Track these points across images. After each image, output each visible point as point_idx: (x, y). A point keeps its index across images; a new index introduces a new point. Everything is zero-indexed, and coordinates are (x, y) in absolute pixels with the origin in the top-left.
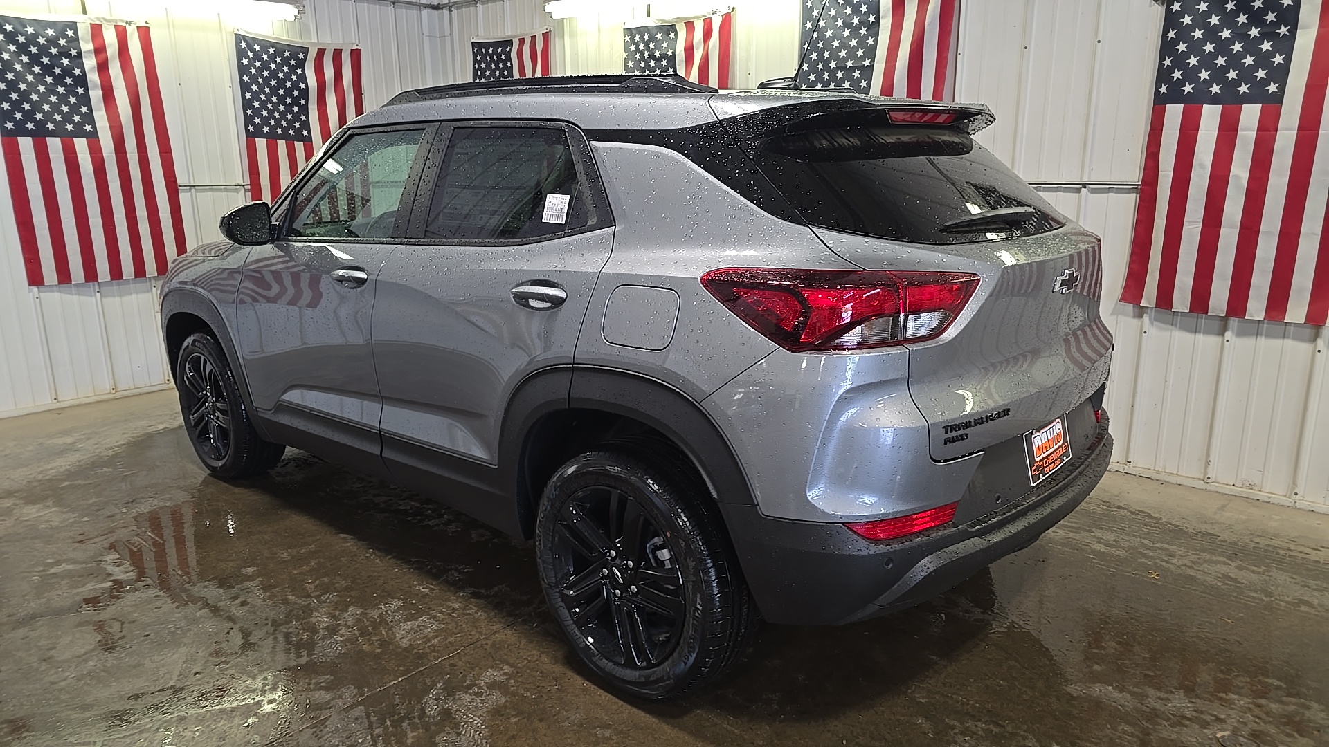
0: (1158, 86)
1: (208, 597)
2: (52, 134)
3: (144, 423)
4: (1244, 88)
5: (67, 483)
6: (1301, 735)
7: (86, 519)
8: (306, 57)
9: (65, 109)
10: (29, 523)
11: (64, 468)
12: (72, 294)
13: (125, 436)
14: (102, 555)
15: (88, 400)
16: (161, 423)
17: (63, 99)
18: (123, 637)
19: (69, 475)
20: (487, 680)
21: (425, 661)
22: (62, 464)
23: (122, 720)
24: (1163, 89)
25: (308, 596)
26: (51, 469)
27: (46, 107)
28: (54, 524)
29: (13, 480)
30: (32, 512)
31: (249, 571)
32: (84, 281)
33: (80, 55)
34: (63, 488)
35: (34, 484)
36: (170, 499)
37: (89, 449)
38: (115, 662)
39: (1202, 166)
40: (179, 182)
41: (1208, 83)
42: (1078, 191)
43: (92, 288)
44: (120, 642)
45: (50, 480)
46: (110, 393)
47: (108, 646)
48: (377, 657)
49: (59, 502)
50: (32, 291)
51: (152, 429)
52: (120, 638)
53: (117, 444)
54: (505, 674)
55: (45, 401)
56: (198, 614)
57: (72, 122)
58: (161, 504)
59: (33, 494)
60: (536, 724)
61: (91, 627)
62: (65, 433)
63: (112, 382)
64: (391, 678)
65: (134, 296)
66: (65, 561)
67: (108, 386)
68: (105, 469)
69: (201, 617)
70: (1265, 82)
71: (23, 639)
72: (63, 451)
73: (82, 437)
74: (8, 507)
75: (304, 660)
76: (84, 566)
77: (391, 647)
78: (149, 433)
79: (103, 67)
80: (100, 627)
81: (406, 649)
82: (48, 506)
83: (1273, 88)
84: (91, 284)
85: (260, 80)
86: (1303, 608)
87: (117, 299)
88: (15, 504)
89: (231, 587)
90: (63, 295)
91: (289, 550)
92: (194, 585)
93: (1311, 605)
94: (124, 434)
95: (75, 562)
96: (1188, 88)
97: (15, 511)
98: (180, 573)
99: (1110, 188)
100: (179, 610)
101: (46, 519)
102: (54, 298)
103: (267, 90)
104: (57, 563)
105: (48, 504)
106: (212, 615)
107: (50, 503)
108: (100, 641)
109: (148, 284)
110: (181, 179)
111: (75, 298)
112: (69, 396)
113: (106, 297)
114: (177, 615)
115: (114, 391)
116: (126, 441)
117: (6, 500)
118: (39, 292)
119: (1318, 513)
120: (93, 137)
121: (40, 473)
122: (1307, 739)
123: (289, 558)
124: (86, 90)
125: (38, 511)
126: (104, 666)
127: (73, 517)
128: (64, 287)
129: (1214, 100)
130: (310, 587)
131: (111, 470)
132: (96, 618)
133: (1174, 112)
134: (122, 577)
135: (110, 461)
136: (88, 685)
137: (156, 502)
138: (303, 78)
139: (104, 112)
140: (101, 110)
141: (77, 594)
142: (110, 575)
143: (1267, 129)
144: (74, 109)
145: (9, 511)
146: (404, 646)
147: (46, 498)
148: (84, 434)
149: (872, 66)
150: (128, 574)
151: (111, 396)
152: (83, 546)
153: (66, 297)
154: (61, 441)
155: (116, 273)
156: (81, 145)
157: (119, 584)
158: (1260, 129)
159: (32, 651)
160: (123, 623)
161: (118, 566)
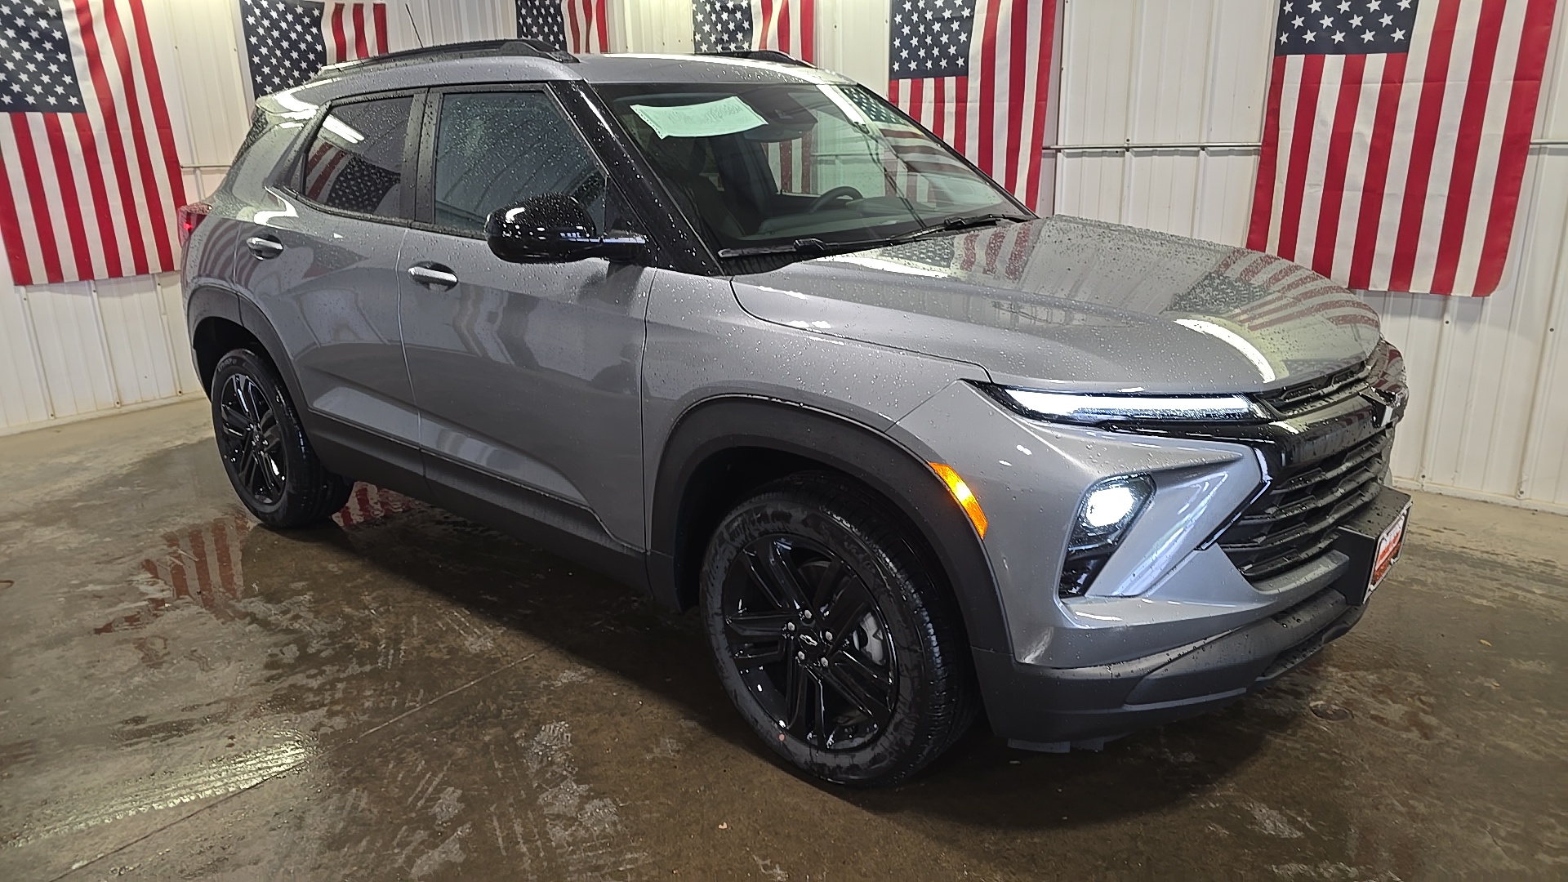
0: (1279, 35)
1: (256, 611)
2: (33, 108)
3: (158, 439)
4: (1368, 36)
5: (79, 504)
6: (1394, 702)
7: (108, 539)
8: (321, 13)
9: (46, 79)
10: (44, 545)
11: (74, 489)
12: (64, 293)
13: (138, 453)
14: (132, 575)
15: (89, 416)
16: (178, 438)
17: (42, 67)
18: (169, 653)
19: (81, 495)
20: (565, 681)
21: (498, 665)
22: (70, 484)
23: (178, 730)
24: (1284, 39)
25: (366, 608)
26: (59, 490)
27: (24, 77)
28: (73, 546)
29: (17, 502)
30: (45, 534)
31: (299, 585)
32: (78, 279)
33: (59, 15)
34: (76, 509)
35: (44, 505)
36: (200, 517)
37: (98, 469)
38: (162, 677)
39: (1324, 123)
40: (182, 162)
41: (1331, 31)
42: (1196, 154)
43: (87, 287)
44: (166, 658)
45: (59, 501)
46: (115, 407)
47: (152, 660)
48: (445, 663)
49: (75, 523)
50: (19, 291)
51: (168, 445)
52: (165, 655)
53: (131, 462)
54: (583, 674)
55: (40, 418)
56: (247, 629)
57: (55, 94)
58: (191, 522)
59: (44, 516)
60: (618, 718)
61: (132, 646)
62: (69, 452)
63: (116, 395)
64: (463, 682)
65: (136, 296)
66: (92, 582)
67: (111, 399)
68: (121, 488)
69: (250, 632)
70: (1391, 29)
71: (58, 658)
72: (70, 471)
73: (89, 455)
74: (18, 530)
75: (368, 668)
76: (114, 586)
77: (460, 653)
78: (167, 450)
79: (87, 30)
80: (141, 645)
81: (476, 655)
82: (63, 528)
83: (1398, 35)
84: (86, 282)
85: (270, 42)
86: (1415, 587)
87: (117, 300)
88: (23, 526)
89: (279, 602)
90: (54, 294)
91: (341, 564)
92: (239, 601)
93: (1423, 583)
94: (137, 451)
95: (102, 583)
96: (1309, 37)
97: (25, 534)
98: (221, 589)
99: (1230, 151)
100: (226, 626)
101: (63, 540)
102: (44, 298)
103: (278, 53)
104: (83, 584)
105: (61, 525)
106: (261, 629)
107: (64, 524)
108: (143, 658)
109: (151, 281)
110: (183, 159)
111: (68, 297)
112: (67, 412)
113: (103, 296)
114: (225, 631)
115: (118, 406)
116: (141, 458)
117: (13, 523)
118: (27, 292)
119: (1446, 496)
120: (79, 112)
121: (47, 494)
122: (1400, 705)
123: (340, 572)
124: (69, 56)
125: (52, 533)
126: (152, 681)
127: (93, 538)
128: (55, 286)
129: (1337, 49)
130: (367, 599)
131: (128, 489)
132: (135, 636)
133: (1295, 64)
134: (159, 596)
135: (126, 480)
136: (137, 699)
137: (184, 520)
138: (319, 38)
139: (90, 83)
140: (87, 80)
141: (111, 614)
142: (143, 594)
143: (1393, 80)
144: (56, 79)
145: (19, 534)
146: (474, 652)
147: (60, 518)
148: (91, 453)
149: (972, 17)
150: (165, 593)
151: (116, 411)
152: (109, 566)
153: (58, 296)
154: (65, 460)
155: (115, 269)
156: (66, 120)
157: (158, 603)
158: (1386, 80)
159: (70, 670)
160: (166, 640)
161: (152, 585)
